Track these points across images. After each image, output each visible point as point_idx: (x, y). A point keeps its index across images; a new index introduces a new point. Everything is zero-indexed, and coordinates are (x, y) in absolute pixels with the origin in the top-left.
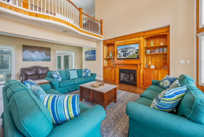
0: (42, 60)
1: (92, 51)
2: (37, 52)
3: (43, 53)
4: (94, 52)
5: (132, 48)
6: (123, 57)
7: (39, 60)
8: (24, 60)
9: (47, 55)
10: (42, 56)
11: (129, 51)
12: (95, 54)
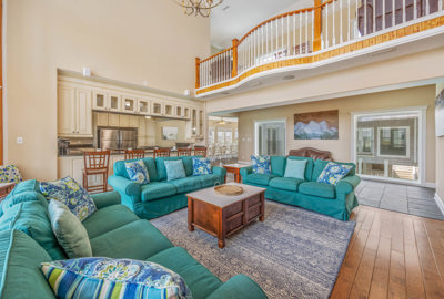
0: (321, 138)
2: (312, 123)
3: (323, 123)
7: (315, 136)
8: (297, 137)
9: (330, 126)
10: (321, 128)
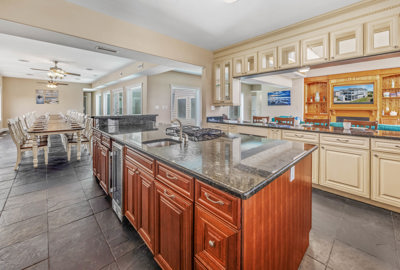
1: (284, 92)
4: (287, 93)
5: (361, 89)
6: (344, 101)
11: (355, 93)
12: (289, 96)
